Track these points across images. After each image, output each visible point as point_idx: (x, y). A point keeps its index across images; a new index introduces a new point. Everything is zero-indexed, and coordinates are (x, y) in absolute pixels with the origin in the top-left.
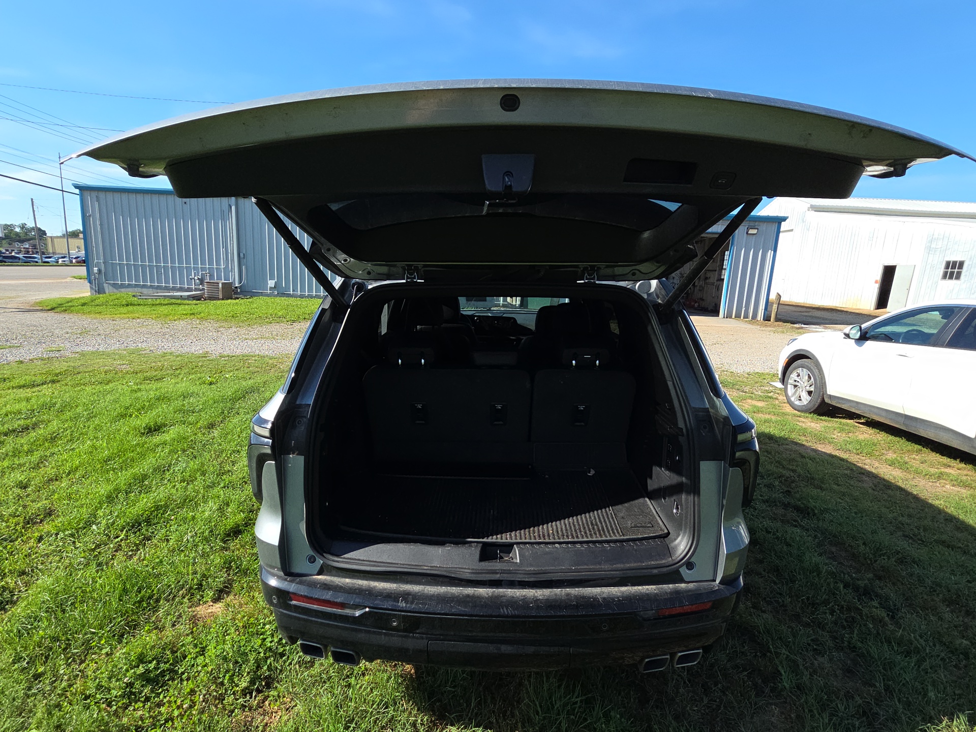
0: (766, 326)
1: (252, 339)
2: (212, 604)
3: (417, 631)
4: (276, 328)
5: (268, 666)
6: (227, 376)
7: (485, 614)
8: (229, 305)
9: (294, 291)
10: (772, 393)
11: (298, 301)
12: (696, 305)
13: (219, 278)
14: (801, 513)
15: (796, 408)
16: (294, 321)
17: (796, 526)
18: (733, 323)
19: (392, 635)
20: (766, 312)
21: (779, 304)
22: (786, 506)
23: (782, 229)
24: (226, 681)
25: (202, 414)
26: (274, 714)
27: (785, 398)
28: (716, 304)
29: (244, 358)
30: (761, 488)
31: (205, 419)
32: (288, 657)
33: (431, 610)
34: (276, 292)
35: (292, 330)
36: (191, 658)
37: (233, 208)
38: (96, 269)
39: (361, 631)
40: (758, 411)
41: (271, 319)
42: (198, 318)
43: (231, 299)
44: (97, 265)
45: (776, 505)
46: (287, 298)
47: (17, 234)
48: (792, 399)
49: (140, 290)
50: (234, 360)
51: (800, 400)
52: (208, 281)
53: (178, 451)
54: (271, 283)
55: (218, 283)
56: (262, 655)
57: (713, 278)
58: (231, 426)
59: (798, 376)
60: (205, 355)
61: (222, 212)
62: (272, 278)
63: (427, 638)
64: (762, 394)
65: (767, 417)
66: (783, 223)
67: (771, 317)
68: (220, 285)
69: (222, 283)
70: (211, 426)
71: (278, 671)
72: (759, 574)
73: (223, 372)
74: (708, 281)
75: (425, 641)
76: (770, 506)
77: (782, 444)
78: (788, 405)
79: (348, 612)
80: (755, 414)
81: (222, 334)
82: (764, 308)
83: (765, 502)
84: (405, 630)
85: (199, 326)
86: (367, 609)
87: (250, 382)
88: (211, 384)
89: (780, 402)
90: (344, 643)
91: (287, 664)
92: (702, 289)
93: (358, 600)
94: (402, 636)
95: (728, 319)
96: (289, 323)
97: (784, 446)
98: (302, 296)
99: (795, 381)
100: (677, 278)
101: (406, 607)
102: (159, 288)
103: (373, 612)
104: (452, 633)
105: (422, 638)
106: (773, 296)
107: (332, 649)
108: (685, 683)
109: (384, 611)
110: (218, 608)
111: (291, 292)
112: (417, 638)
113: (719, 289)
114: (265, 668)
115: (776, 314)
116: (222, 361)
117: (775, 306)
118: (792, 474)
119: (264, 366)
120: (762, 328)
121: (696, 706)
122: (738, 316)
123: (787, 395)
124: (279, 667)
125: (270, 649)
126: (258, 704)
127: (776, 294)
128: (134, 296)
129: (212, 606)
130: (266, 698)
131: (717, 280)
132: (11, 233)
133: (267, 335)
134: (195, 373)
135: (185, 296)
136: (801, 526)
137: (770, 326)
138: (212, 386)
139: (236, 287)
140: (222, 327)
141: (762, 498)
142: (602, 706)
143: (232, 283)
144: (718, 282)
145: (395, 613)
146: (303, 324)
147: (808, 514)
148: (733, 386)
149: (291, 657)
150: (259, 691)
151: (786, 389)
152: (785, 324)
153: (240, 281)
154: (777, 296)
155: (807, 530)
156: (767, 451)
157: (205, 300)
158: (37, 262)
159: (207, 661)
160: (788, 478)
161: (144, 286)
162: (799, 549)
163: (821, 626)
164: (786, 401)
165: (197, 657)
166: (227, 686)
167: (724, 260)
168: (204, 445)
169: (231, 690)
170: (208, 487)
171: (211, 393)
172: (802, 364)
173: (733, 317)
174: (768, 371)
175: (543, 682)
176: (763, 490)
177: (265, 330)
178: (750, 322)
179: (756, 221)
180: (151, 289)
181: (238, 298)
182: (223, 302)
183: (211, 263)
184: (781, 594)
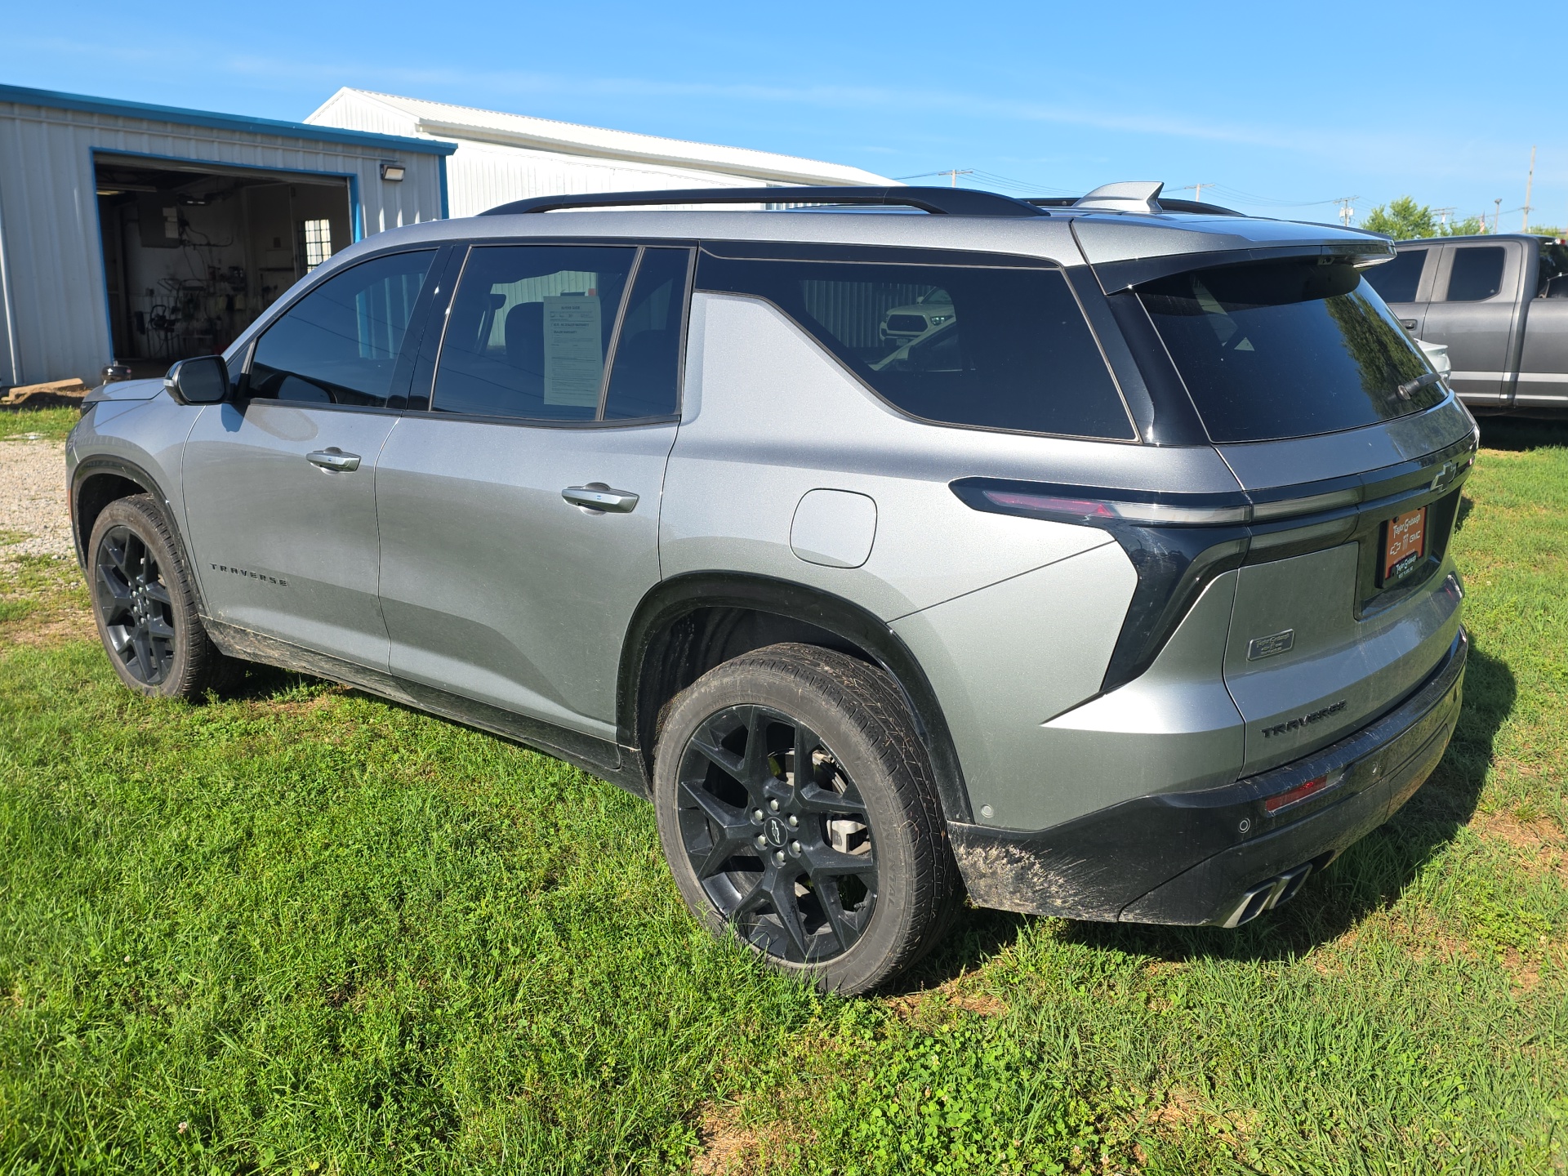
19: (1365, 795)
66: (448, 159)
79: (1332, 784)
84: (1380, 776)
101: (1381, 738)
103: (1357, 766)
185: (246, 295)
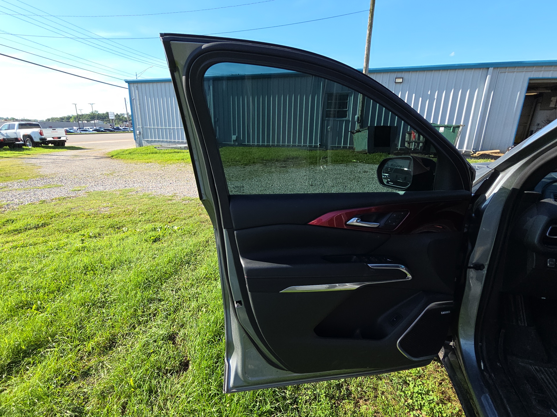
9: (248, 142)
11: (251, 149)
16: (246, 165)
34: (237, 143)
37: (211, 87)
38: (138, 132)
41: (231, 163)
44: (139, 129)
46: (243, 147)
47: (126, 118)
49: (160, 143)
54: (234, 137)
62: (234, 134)
96: (243, 166)
102: (170, 142)
111: (246, 143)
128: (155, 148)
132: (123, 118)
135: (183, 147)
158: (128, 131)
161: (162, 141)
180: (166, 143)
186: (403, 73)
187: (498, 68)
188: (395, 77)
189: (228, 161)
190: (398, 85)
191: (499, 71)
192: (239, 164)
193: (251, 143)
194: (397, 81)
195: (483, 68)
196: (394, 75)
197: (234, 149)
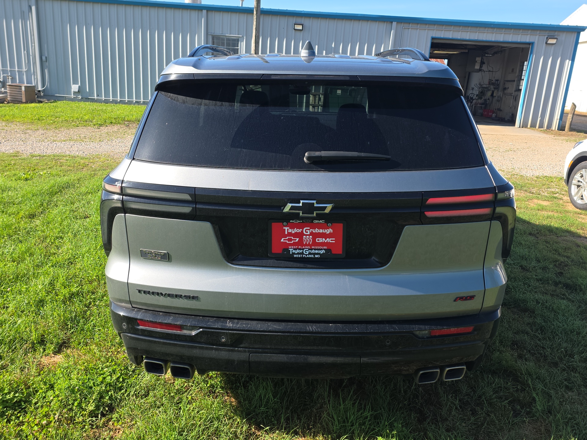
0: (560, 135)
1: (61, 141)
2: (53, 355)
3: (242, 346)
4: (84, 131)
5: (109, 397)
6: (42, 173)
7: (295, 331)
8: (33, 108)
9: (98, 96)
10: (558, 194)
11: (103, 106)
12: (494, 115)
13: (21, 81)
14: (570, 289)
15: (578, 206)
16: (101, 125)
17: (564, 299)
18: (528, 132)
19: (221, 350)
20: (561, 122)
21: (574, 114)
22: (556, 284)
23: (580, 40)
24: (74, 408)
25: (22, 205)
26: (117, 431)
27: (569, 198)
28: (513, 115)
29: (56, 158)
30: (536, 270)
31: (26, 209)
32: (126, 390)
33: (253, 329)
34: (80, 97)
35: (100, 133)
36: (42, 392)
37: (34, 8)
39: (196, 347)
40: (542, 209)
41: (78, 123)
42: (3, 120)
43: (36, 102)
45: (548, 283)
46: (91, 103)
48: (575, 198)
50: (45, 159)
51: (582, 199)
52: (10, 84)
53: (4, 236)
54: (75, 88)
55: (21, 86)
56: (104, 388)
57: (511, 89)
58: (52, 216)
59: (582, 176)
60: (16, 155)
61: (23, 13)
62: (75, 82)
63: (249, 352)
64: (548, 195)
65: (550, 214)
66: (582, 33)
67: (565, 127)
68: (23, 89)
69: (25, 87)
70: (32, 216)
71: (118, 400)
72: (527, 333)
73: (37, 170)
74: (506, 92)
75: (248, 354)
76: (542, 284)
77: (561, 236)
78: (571, 204)
79: (185, 332)
80: (540, 211)
81: (30, 135)
82: (559, 118)
83: (538, 280)
84: (231, 345)
85: (6, 128)
86: (201, 330)
87: (66, 179)
88: (26, 179)
89: (564, 202)
90: (181, 359)
91: (126, 395)
92: (500, 100)
93: (194, 323)
94: (229, 350)
95: (524, 129)
96: (96, 126)
97: (562, 238)
98: (106, 102)
99: (579, 181)
100: (476, 89)
101: (233, 326)
103: (206, 331)
104: (269, 347)
105: (245, 351)
106: (568, 108)
107: (172, 365)
108: (456, 408)
109: (215, 330)
110: (59, 358)
111: (96, 97)
112: (240, 351)
113: (516, 99)
114: (107, 398)
115: (571, 124)
116: (34, 160)
117: (570, 116)
118: (566, 259)
119: (76, 165)
120: (556, 137)
121: (465, 423)
122: (533, 126)
123: (570, 195)
124: (119, 397)
125: (110, 385)
126: (104, 424)
127: (571, 104)
129: (54, 357)
130: (110, 420)
131: (515, 91)
133: (75, 137)
134: (9, 170)
136: (567, 298)
137: (564, 135)
138: (28, 182)
139: (39, 91)
140: (28, 129)
141: (536, 277)
142: (388, 418)
143: (34, 86)
144: (516, 93)
145: (224, 331)
146: (110, 128)
147: (576, 290)
148: (521, 188)
149: (128, 390)
150: (103, 415)
151: (570, 189)
152: (579, 134)
153: (43, 85)
154: (572, 106)
155: (573, 302)
156: (546, 242)
157: (8, 103)
159: (57, 393)
160: (562, 262)
162: (564, 315)
163: (574, 370)
164: (570, 201)
165: (47, 391)
166: (76, 411)
167: (522, 70)
168: (28, 233)
169: (80, 414)
170: (38, 266)
171: (27, 187)
172: (585, 166)
173: (529, 126)
174: (556, 175)
175: (340, 403)
176: (538, 271)
177: (73, 132)
178: (544, 132)
179: (555, 31)
181: (41, 102)
182: (27, 105)
183: (12, 65)
184: (543, 348)
185: (498, 91)
186: (303, 18)
187: (401, 23)
188: (294, 22)
189: (73, 121)
190: (298, 32)
191: (403, 27)
192: (91, 125)
193: (103, 98)
194: (296, 28)
195: (387, 22)
196: (292, 20)
197: (77, 104)
